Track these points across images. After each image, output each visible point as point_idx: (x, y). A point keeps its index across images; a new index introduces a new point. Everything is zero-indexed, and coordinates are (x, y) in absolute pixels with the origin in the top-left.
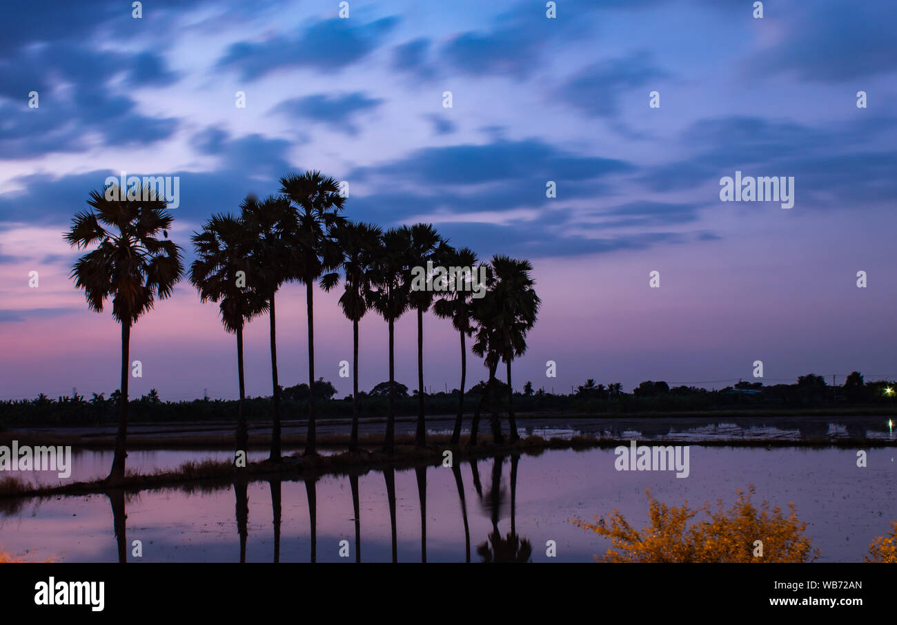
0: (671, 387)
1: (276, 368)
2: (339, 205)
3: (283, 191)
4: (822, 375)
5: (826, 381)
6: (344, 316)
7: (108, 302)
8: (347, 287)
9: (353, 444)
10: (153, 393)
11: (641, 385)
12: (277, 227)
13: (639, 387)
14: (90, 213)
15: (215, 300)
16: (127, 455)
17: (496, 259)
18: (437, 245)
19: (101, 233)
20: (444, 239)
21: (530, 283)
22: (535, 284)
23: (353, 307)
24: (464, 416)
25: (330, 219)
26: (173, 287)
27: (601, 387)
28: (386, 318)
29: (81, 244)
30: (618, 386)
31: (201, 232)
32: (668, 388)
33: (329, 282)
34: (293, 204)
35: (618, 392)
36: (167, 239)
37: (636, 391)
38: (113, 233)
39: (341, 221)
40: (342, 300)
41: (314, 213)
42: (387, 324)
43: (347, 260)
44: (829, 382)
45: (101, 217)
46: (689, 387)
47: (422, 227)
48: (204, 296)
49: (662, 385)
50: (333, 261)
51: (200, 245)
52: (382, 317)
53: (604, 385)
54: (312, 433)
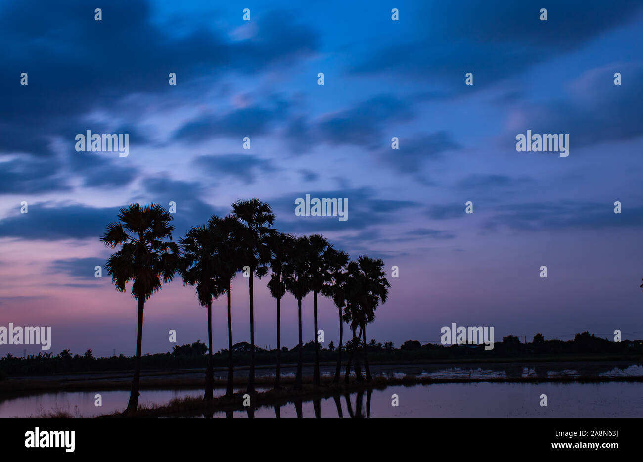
0: (422, 344)
1: (231, 331)
2: (270, 222)
3: (233, 211)
4: (518, 336)
5: (520, 340)
6: (271, 295)
7: (130, 284)
8: (272, 276)
9: (277, 383)
10: (89, 352)
11: (405, 343)
12: (231, 235)
13: (404, 344)
14: (119, 224)
15: (192, 284)
16: (139, 395)
17: (361, 258)
18: (326, 249)
19: (125, 237)
20: (331, 244)
21: (383, 274)
22: (386, 274)
23: (277, 290)
24: (320, 363)
25: (264, 230)
26: (174, 275)
27: (380, 345)
28: (296, 296)
29: (113, 243)
30: (391, 344)
31: (185, 238)
32: (420, 345)
33: (262, 272)
34: (239, 220)
35: (391, 347)
36: (172, 242)
37: (402, 347)
38: (133, 237)
39: (273, 232)
40: (269, 285)
41: (253, 226)
42: (297, 301)
43: (273, 258)
44: (522, 341)
45: (127, 226)
46: (433, 344)
47: (317, 237)
48: (185, 281)
49: (417, 343)
50: (265, 258)
51: (185, 246)
52: (293, 296)
53: (381, 343)
54: (252, 376)
